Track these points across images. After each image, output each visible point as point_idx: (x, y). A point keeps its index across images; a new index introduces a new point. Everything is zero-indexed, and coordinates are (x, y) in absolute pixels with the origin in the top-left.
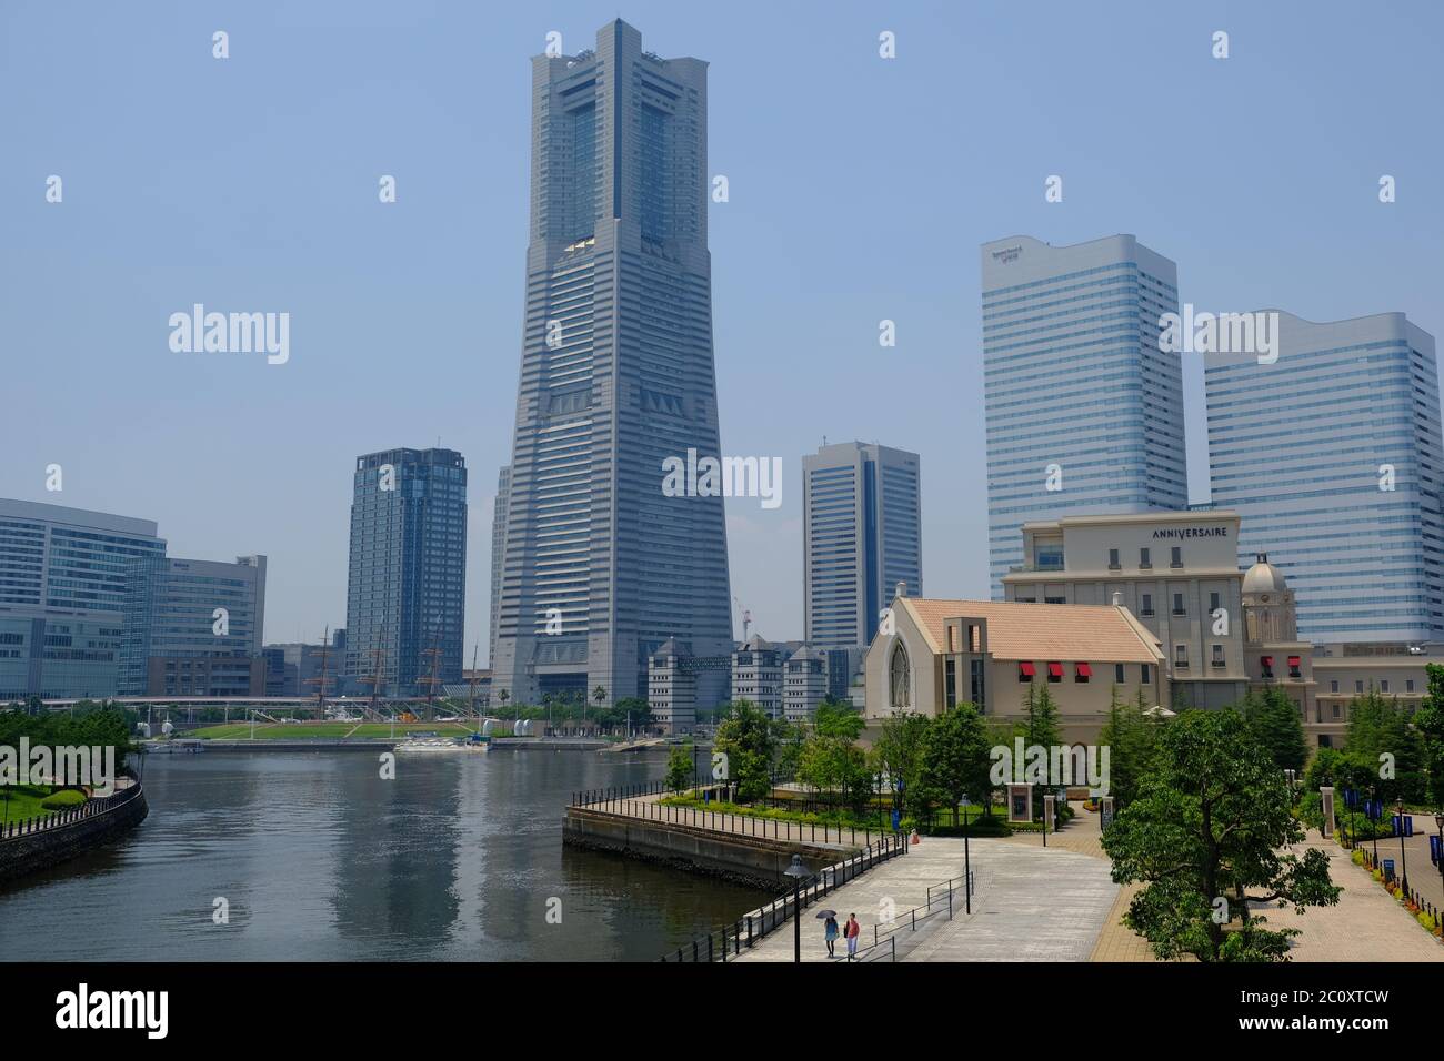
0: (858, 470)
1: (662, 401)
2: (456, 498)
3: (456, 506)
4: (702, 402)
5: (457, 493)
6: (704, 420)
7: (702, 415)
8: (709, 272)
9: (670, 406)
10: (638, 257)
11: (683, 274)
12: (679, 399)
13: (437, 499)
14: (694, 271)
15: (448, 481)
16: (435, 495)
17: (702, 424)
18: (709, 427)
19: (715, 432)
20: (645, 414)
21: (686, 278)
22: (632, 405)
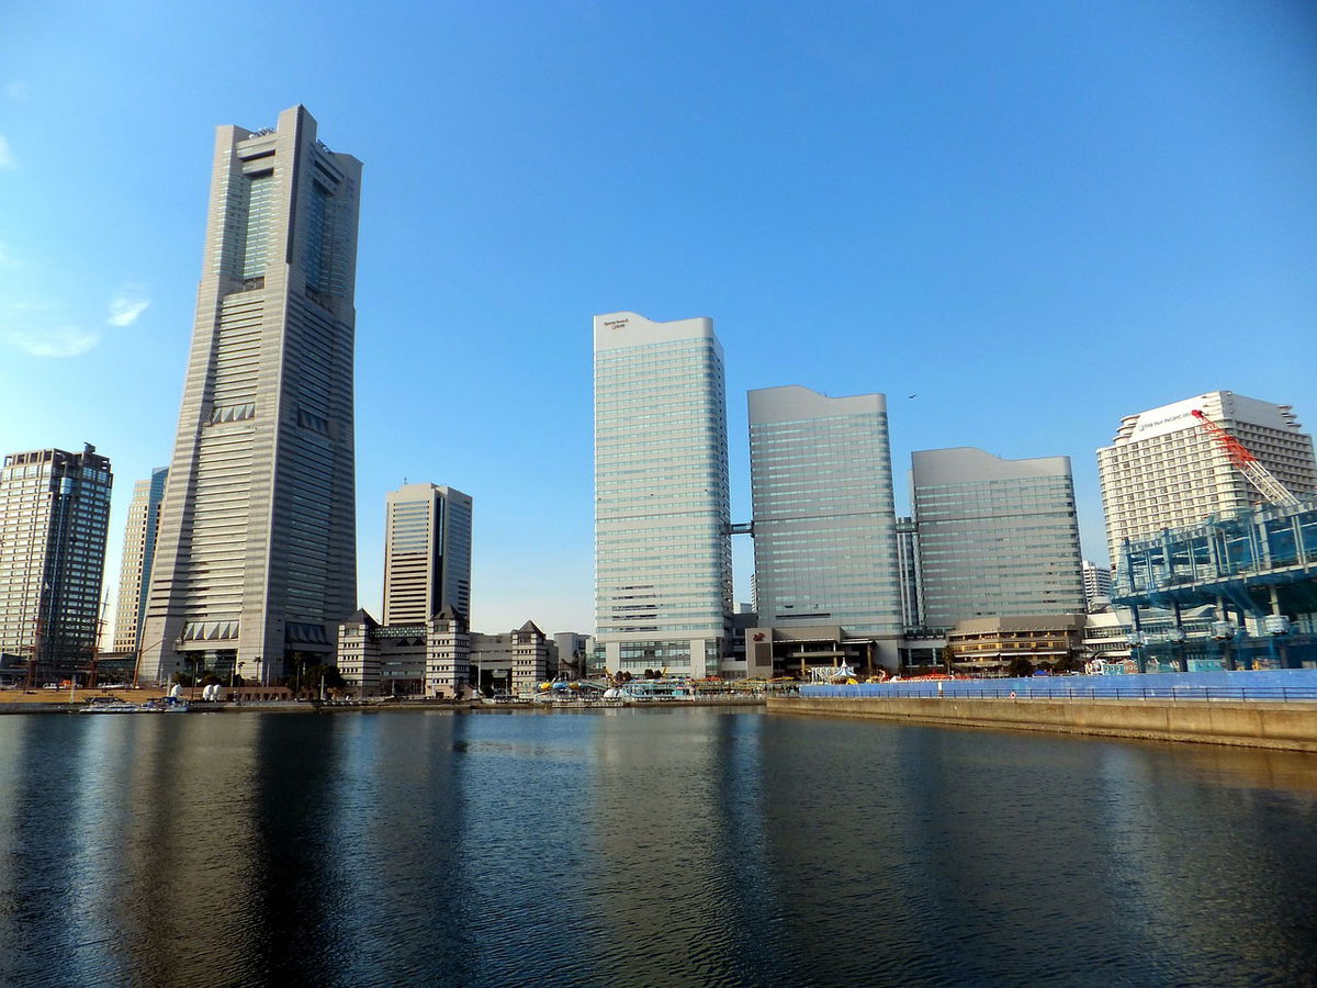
0: (432, 504)
1: (313, 421)
2: (102, 497)
3: (101, 504)
4: (342, 426)
5: (104, 494)
6: (343, 441)
7: (343, 438)
8: (354, 324)
9: (319, 426)
10: (302, 298)
11: (334, 322)
12: (325, 422)
13: (85, 497)
14: (342, 321)
15: (95, 482)
16: (83, 493)
17: (342, 445)
18: (348, 448)
19: (352, 453)
20: (300, 429)
21: (337, 326)
22: (292, 419)
